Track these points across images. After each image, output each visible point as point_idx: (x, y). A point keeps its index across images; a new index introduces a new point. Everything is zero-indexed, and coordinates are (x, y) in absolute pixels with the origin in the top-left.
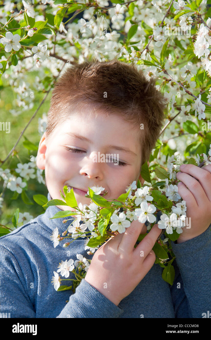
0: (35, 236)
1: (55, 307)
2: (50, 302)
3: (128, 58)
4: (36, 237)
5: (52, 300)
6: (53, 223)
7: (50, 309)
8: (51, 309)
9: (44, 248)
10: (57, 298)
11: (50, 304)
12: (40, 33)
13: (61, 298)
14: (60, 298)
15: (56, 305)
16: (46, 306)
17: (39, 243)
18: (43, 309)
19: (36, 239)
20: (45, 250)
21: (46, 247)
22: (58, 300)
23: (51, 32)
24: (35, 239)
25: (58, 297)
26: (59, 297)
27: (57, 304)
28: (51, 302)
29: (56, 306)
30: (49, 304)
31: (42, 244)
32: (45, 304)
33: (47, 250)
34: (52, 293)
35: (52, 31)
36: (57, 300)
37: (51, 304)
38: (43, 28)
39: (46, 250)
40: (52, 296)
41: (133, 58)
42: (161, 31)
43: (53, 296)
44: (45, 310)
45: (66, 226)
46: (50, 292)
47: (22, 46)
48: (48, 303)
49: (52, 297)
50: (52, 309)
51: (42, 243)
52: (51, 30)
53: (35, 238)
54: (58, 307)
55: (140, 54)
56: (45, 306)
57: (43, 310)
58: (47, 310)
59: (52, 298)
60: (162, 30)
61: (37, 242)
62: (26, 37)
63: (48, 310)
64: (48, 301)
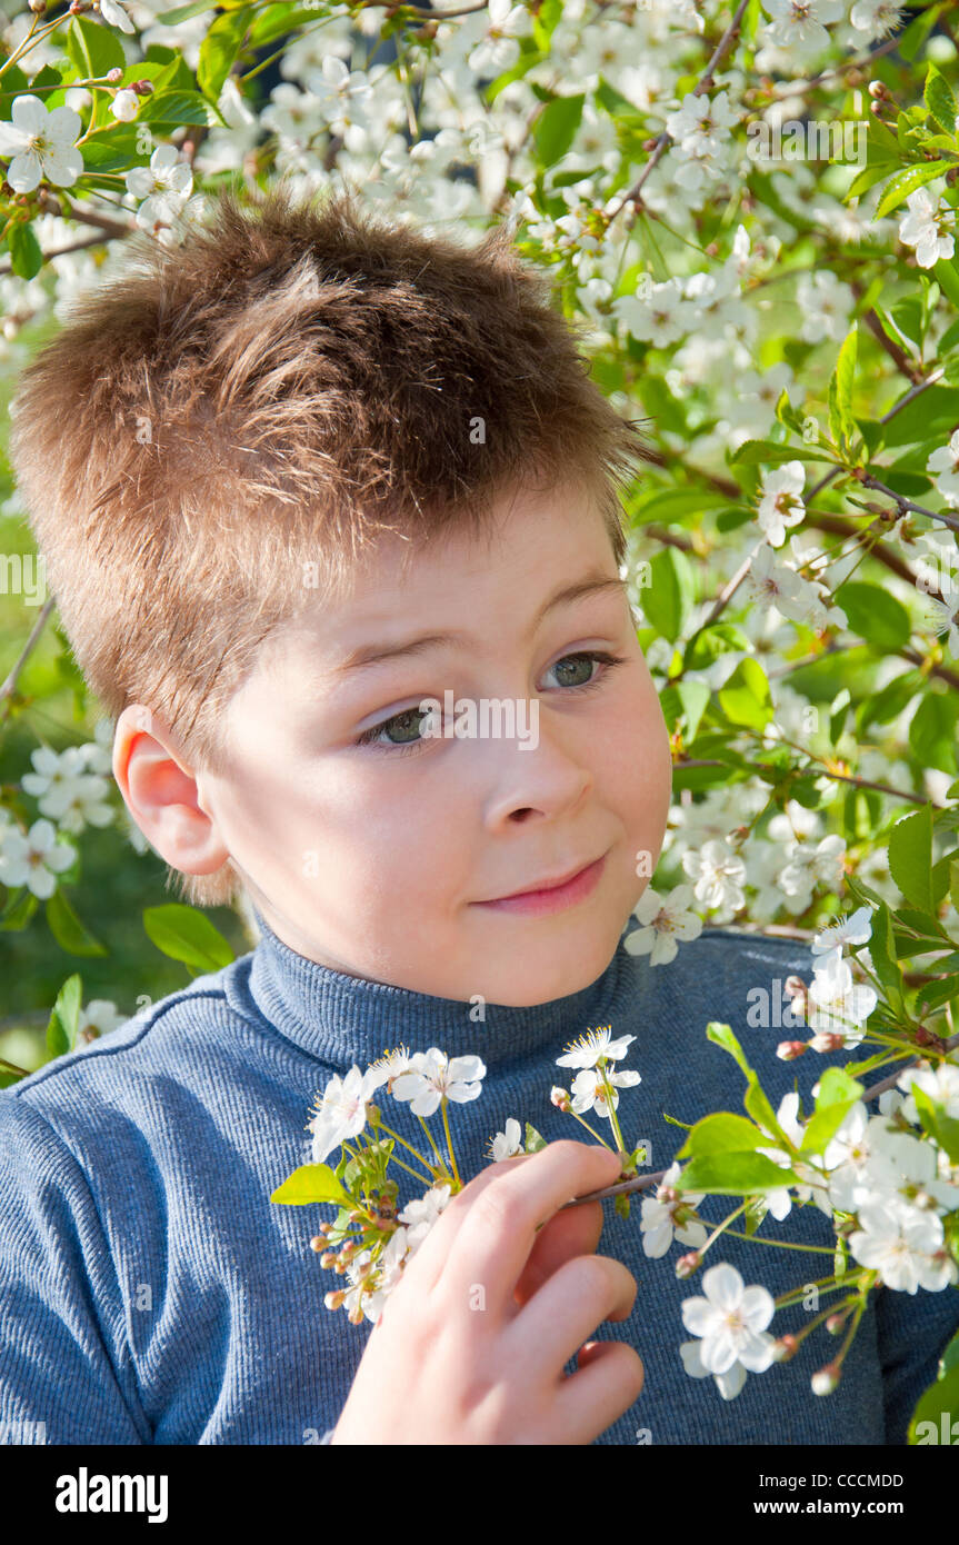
0: (216, 1061)
1: (308, 1408)
2: (283, 1385)
3: (549, 238)
4: (221, 1069)
5: (291, 1373)
6: (286, 1017)
7: (285, 1414)
8: (288, 1417)
9: (259, 1128)
10: (317, 1366)
11: (283, 1393)
13: (334, 1366)
14: (329, 1366)
15: (311, 1400)
16: (266, 1401)
17: (232, 1103)
18: (249, 1414)
19: (219, 1081)
20: (264, 1138)
21: (270, 1124)
22: (324, 1375)
23: (204, 112)
24: (215, 1078)
25: (322, 1361)
26: (326, 1364)
27: (319, 1393)
28: (290, 1386)
29: (314, 1403)
30: (278, 1391)
31: (248, 1108)
32: (259, 1395)
33: (273, 1139)
34: (294, 1342)
35: (206, 106)
36: (318, 1374)
37: (287, 1393)
38: (163, 95)
39: (268, 1140)
40: (293, 1357)
41: (572, 238)
42: (703, 115)
43: (299, 1358)
44: (261, 1418)
45: (351, 1033)
46: (286, 1337)
48: (274, 1390)
49: (293, 1362)
50: (291, 1414)
51: (247, 1102)
52: (201, 105)
53: (216, 1072)
54: (320, 1407)
55: (605, 221)
56: (260, 1403)
57: (249, 1421)
58: (267, 1418)
59: (294, 1366)
60: (710, 112)
61: (224, 1093)
63: (274, 1418)
64: (276, 1380)
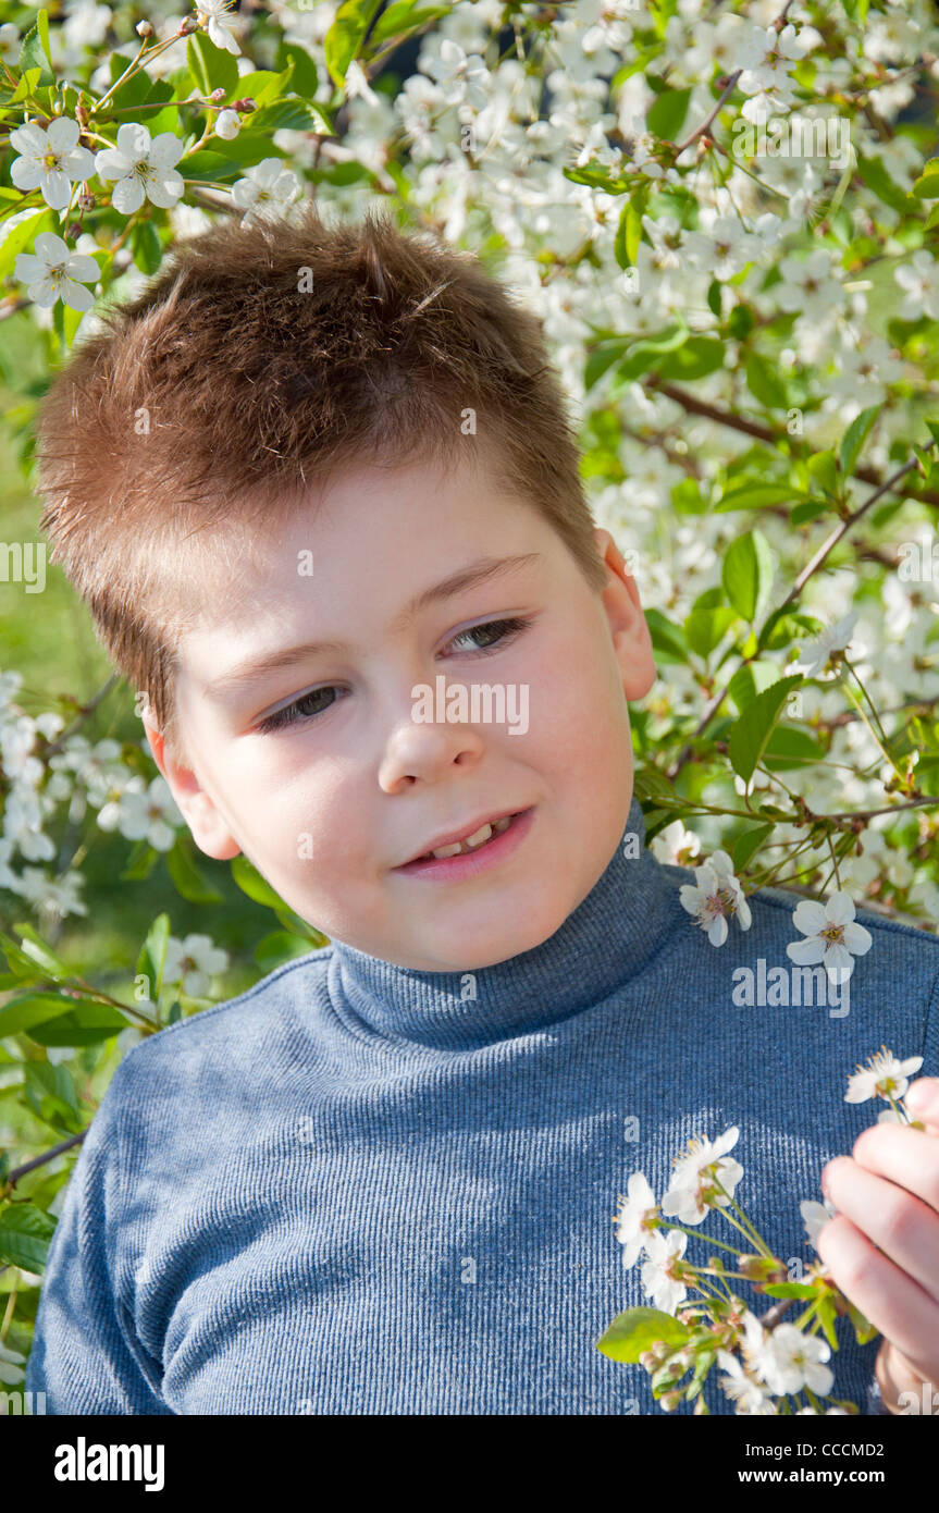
3: (616, 165)
12: (263, 124)
23: (312, 119)
35: (315, 114)
38: (275, 102)
41: (638, 165)
42: (770, 47)
47: (188, 181)
52: (309, 113)
55: (674, 153)
60: (777, 45)
62: (201, 143)
